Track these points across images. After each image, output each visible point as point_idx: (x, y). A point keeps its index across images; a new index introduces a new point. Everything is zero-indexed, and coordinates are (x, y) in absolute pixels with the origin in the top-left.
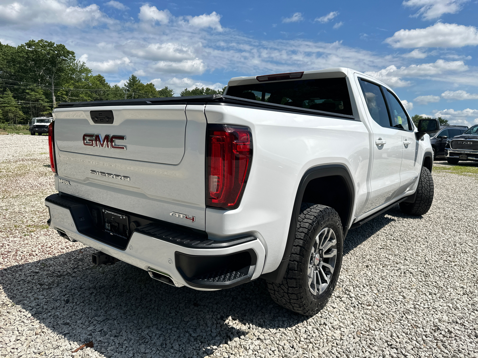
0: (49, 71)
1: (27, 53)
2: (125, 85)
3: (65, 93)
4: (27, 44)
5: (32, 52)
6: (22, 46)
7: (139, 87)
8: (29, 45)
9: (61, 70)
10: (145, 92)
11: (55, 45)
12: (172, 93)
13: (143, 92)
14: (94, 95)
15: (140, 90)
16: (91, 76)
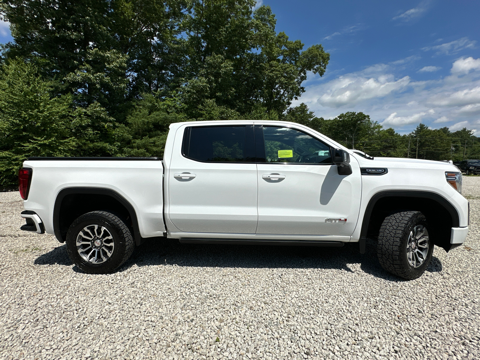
0: (352, 132)
1: (338, 122)
2: (413, 133)
3: (361, 144)
4: (339, 117)
5: (341, 121)
6: (336, 118)
7: (426, 132)
8: (340, 117)
9: (359, 130)
10: (432, 136)
11: (356, 114)
12: (472, 133)
13: (430, 136)
14: (384, 143)
15: (426, 135)
16: (382, 130)
